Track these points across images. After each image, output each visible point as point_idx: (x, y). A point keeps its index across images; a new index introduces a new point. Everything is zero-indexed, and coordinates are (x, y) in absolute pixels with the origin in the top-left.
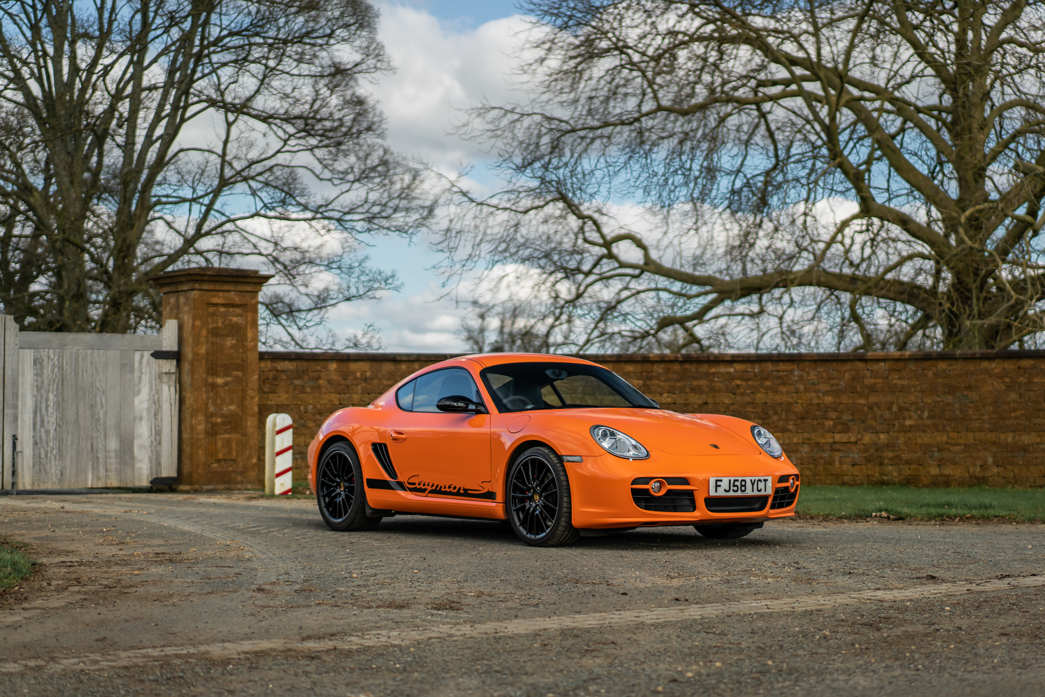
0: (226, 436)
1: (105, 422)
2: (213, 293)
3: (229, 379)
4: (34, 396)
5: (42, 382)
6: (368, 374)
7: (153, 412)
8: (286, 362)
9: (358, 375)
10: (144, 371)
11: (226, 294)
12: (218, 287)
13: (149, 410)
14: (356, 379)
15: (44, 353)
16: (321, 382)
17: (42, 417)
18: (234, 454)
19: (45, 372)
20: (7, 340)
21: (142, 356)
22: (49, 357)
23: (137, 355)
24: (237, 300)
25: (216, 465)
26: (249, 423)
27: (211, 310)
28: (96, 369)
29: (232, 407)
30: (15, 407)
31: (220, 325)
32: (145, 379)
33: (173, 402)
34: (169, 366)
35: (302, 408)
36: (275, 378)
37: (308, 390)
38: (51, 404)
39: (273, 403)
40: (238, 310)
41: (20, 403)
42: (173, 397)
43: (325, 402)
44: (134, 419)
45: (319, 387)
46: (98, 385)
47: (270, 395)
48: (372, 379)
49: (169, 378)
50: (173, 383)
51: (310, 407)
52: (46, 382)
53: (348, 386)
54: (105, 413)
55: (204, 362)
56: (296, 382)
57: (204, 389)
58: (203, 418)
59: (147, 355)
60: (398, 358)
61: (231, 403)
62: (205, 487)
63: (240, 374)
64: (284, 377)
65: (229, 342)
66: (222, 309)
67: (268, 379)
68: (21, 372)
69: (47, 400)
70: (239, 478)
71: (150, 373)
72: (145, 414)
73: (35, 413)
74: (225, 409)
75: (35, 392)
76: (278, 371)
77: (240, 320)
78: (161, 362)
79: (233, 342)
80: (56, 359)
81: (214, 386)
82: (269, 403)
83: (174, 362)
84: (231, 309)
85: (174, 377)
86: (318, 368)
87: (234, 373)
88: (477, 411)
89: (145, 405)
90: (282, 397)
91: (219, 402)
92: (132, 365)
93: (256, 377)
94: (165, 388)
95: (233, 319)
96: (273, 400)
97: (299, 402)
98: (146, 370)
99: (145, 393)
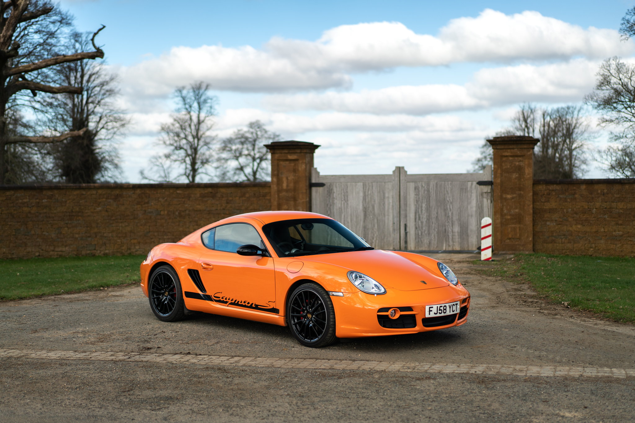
0: (513, 226)
1: (452, 218)
2: (504, 150)
3: (514, 195)
4: (415, 205)
5: (419, 198)
6: (605, 191)
7: (478, 213)
8: (555, 185)
9: (599, 191)
10: (473, 191)
11: (512, 150)
12: (506, 147)
13: (476, 211)
14: (598, 194)
15: (419, 184)
16: (577, 196)
17: (419, 215)
18: (518, 235)
19: (420, 193)
20: (401, 178)
21: (472, 184)
22: (422, 186)
23: (469, 183)
24: (519, 153)
25: (508, 241)
26: (527, 219)
27: (504, 159)
28: (447, 191)
29: (517, 210)
30: (406, 210)
31: (509, 167)
32: (474, 195)
33: (489, 207)
34: (487, 189)
35: (565, 210)
36: (549, 194)
37: (568, 200)
38: (424, 209)
39: (547, 207)
40: (520, 159)
41: (408, 209)
42: (489, 205)
43: (579, 207)
44: (468, 216)
45: (575, 199)
46: (448, 199)
47: (545, 203)
48: (608, 194)
49: (488, 195)
50: (489, 197)
51: (570, 210)
52: (421, 198)
53: (593, 198)
54: (452, 214)
55: (499, 187)
56: (561, 196)
57: (499, 201)
58: (500, 216)
59: (475, 183)
60: (622, 182)
61: (516, 208)
62: (500, 252)
63: (522, 193)
64: (554, 193)
65: (515, 176)
66: (511, 158)
67: (544, 195)
68: (408, 194)
69: (422, 207)
70: (521, 248)
71: (477, 192)
72: (474, 213)
73: (416, 213)
74: (512, 212)
75: (416, 203)
76: (550, 190)
77: (522, 164)
78: (482, 187)
79: (517, 176)
80: (426, 187)
81: (506, 199)
82: (545, 207)
83: (490, 187)
84: (516, 158)
85: (490, 194)
86: (575, 188)
87: (518, 192)
88: (263, 255)
89: (474, 209)
90: (553, 204)
91: (509, 208)
92: (466, 189)
93: (531, 194)
94: (485, 200)
95: (517, 163)
96: (547, 206)
97: (563, 207)
98: (474, 191)
99: (474, 203)
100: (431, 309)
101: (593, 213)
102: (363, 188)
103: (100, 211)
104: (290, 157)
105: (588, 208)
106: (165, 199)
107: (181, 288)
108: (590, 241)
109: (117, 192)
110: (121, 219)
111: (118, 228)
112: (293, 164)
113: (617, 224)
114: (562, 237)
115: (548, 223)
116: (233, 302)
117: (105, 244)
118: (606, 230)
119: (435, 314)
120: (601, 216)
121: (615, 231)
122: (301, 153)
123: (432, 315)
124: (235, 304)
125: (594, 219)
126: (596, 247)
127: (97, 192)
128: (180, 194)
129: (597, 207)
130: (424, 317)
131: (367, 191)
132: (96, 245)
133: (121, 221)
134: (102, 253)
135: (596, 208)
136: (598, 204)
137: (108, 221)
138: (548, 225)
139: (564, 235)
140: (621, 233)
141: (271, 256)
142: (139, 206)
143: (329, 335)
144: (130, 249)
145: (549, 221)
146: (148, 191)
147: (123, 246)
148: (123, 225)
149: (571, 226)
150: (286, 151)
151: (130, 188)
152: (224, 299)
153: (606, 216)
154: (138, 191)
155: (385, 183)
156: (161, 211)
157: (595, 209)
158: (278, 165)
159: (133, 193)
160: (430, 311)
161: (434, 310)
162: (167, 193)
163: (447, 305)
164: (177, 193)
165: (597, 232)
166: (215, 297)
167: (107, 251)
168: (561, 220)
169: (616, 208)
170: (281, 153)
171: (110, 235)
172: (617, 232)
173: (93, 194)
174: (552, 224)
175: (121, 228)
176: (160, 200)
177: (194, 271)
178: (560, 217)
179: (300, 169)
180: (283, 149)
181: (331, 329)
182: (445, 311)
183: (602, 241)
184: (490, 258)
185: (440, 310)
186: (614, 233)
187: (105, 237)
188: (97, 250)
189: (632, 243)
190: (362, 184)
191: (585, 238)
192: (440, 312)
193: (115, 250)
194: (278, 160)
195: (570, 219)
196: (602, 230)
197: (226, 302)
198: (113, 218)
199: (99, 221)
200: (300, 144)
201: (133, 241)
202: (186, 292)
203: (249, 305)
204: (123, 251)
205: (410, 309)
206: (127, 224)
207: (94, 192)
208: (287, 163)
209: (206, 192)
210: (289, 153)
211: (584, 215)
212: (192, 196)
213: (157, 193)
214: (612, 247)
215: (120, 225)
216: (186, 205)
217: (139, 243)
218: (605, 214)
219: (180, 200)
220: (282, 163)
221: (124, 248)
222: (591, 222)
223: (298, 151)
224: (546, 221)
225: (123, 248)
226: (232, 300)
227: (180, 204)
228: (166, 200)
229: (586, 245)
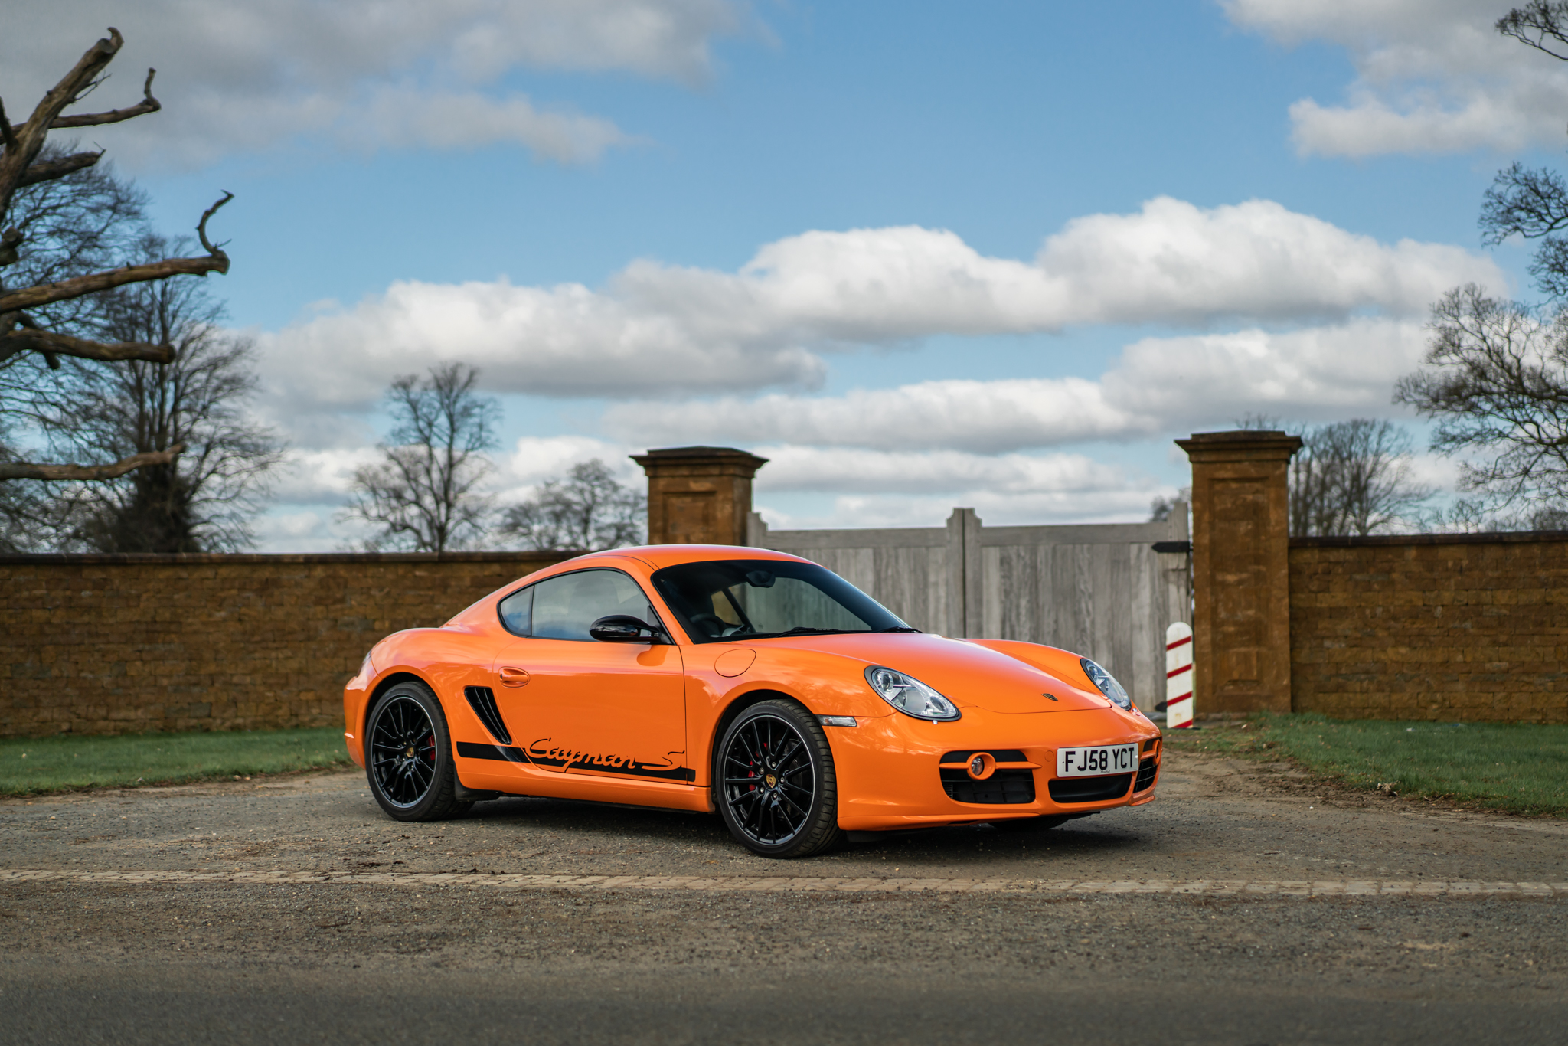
0: (1243, 650)
1: (1093, 633)
2: (1218, 465)
3: (1244, 576)
4: (1002, 602)
5: (1011, 585)
6: (1465, 563)
7: (1157, 619)
8: (1342, 551)
9: (1450, 564)
10: (1143, 567)
11: (1237, 465)
12: (1222, 457)
13: (1151, 616)
14: (1447, 570)
15: (1012, 551)
16: (1395, 576)
17: (1012, 627)
18: (1255, 673)
19: (1015, 573)
20: (968, 537)
21: (1140, 550)
22: (1019, 556)
23: (1134, 548)
24: (1253, 472)
25: (1231, 687)
26: (1276, 633)
27: (1218, 487)
28: (1080, 568)
29: (1251, 612)
30: (979, 615)
31: (1229, 505)
32: (1146, 578)
33: (1183, 606)
34: (1176, 561)
35: (1368, 612)
36: (1328, 572)
37: (1376, 587)
38: (1023, 611)
39: (1324, 605)
40: (1257, 486)
41: (984, 611)
42: (1183, 600)
43: (1401, 602)
44: (1132, 627)
45: (1392, 583)
46: (1082, 587)
47: (1320, 595)
48: (1470, 570)
49: (1179, 576)
50: (1183, 582)
51: (1379, 610)
52: (1015, 585)
53: (1435, 580)
54: (1093, 622)
55: (1207, 554)
56: (1358, 577)
57: (1208, 590)
58: (1209, 627)
59: (1147, 548)
60: (1506, 539)
61: (1249, 607)
62: (1212, 716)
63: (1263, 568)
64: (1340, 570)
65: (1244, 527)
66: (1234, 485)
67: (1316, 573)
68: (984, 574)
69: (1018, 607)
70: (1264, 705)
71: (1152, 569)
72: (1146, 621)
73: (1003, 622)
74: (1240, 616)
75: (1003, 598)
76: (1330, 562)
77: (1261, 498)
78: (1165, 556)
79: (1250, 527)
80: (1027, 558)
81: (1224, 585)
82: (1318, 605)
83: (1184, 556)
84: (1247, 485)
85: (1184, 575)
86: (1390, 556)
87: (1253, 568)
88: (655, 641)
89: (1147, 611)
90: (1338, 597)
91: (1230, 605)
92: (1127, 561)
93: (1285, 572)
94: (1173, 588)
95: (1250, 497)
96: (1324, 601)
97: (1363, 604)
98: (1146, 568)
99: (1145, 595)
100: (1070, 757)
101: (1435, 618)
102: (875, 561)
103: (224, 620)
104: (695, 486)
105: (1424, 605)
106: (386, 590)
107: (448, 735)
108: (1429, 687)
109: (267, 573)
110: (274, 641)
111: (268, 662)
112: (701, 504)
113: (1495, 643)
114: (1363, 677)
115: (1327, 643)
116: (579, 759)
117: (235, 702)
118: (1469, 659)
119: (1080, 769)
120: (1457, 624)
121: (1490, 660)
122: (721, 475)
123: (1073, 772)
124: (585, 764)
125: (1438, 631)
126: (1444, 700)
127: (216, 573)
128: (421, 578)
129: (1445, 603)
130: (1054, 777)
131: (884, 568)
132: (211, 704)
133: (275, 645)
134: (228, 724)
135: (1443, 606)
136: (1447, 596)
137: (242, 645)
138: (1328, 649)
139: (1367, 672)
140: (1504, 665)
141: (673, 643)
142: (320, 608)
143: (821, 824)
144: (297, 715)
145: (1328, 638)
146: (342, 572)
147: (280, 708)
148: (281, 656)
149: (1384, 650)
150: (685, 472)
151: (299, 564)
152: (556, 756)
153: (1468, 625)
154: (319, 572)
155: (927, 547)
156: (374, 620)
157: (1440, 609)
158: (665, 507)
159: (307, 577)
160: (1068, 762)
161: (1078, 759)
162: (390, 576)
163: (1109, 749)
164: (415, 576)
165: (1446, 663)
166: (533, 751)
167: (240, 721)
168: (1359, 635)
169: (1493, 604)
170: (673, 477)
171: (248, 679)
172: (1496, 664)
173: (208, 579)
174: (1337, 646)
175: (274, 664)
176: (373, 592)
177: (480, 689)
178: (1356, 629)
179: (719, 515)
180: (677, 466)
181: (825, 809)
182: (1103, 764)
183: (1460, 686)
184: (1189, 723)
185: (1092, 760)
186: (1488, 666)
187: (236, 685)
188: (215, 718)
189: (1532, 688)
190: (870, 551)
191: (1417, 680)
192: (1093, 765)
193: (259, 719)
194: (665, 493)
195: (1381, 633)
196: (1460, 658)
197: (561, 763)
198: (257, 638)
199: (222, 644)
200: (719, 454)
201: (304, 696)
202: (459, 744)
203: (619, 765)
204: (280, 720)
205: (1018, 755)
206: (289, 654)
207: (210, 573)
208: (688, 500)
209: (487, 573)
210: (691, 476)
211: (1414, 623)
212: (453, 583)
213: (366, 576)
214: (1483, 700)
215: (274, 654)
216: (438, 607)
217: (319, 700)
218: (1466, 620)
219: (422, 593)
220: (675, 501)
221: (283, 711)
222: (1432, 639)
223: (715, 471)
224: (1323, 638)
225: (280, 712)
226: (577, 756)
227: (421, 604)
228: (388, 594)
229: (1420, 696)
